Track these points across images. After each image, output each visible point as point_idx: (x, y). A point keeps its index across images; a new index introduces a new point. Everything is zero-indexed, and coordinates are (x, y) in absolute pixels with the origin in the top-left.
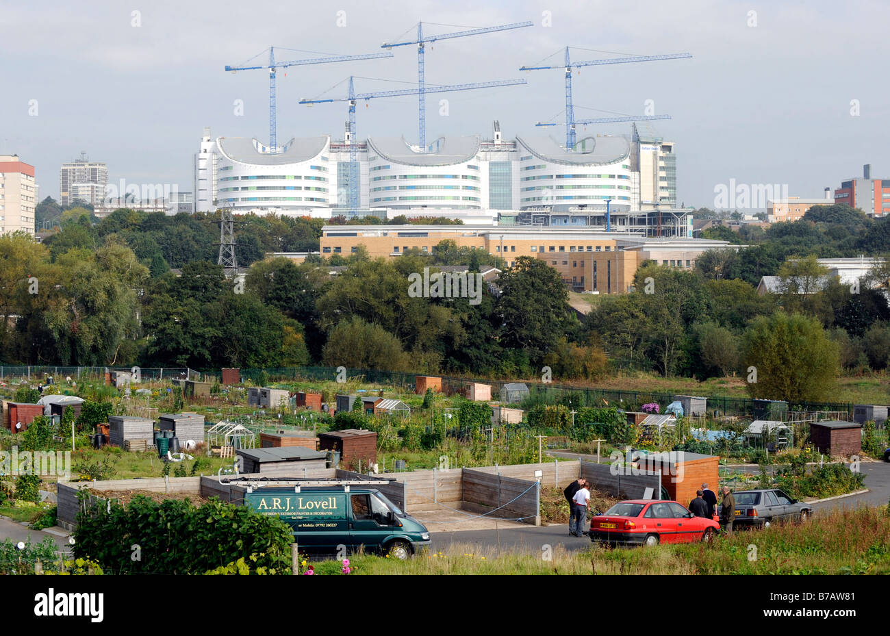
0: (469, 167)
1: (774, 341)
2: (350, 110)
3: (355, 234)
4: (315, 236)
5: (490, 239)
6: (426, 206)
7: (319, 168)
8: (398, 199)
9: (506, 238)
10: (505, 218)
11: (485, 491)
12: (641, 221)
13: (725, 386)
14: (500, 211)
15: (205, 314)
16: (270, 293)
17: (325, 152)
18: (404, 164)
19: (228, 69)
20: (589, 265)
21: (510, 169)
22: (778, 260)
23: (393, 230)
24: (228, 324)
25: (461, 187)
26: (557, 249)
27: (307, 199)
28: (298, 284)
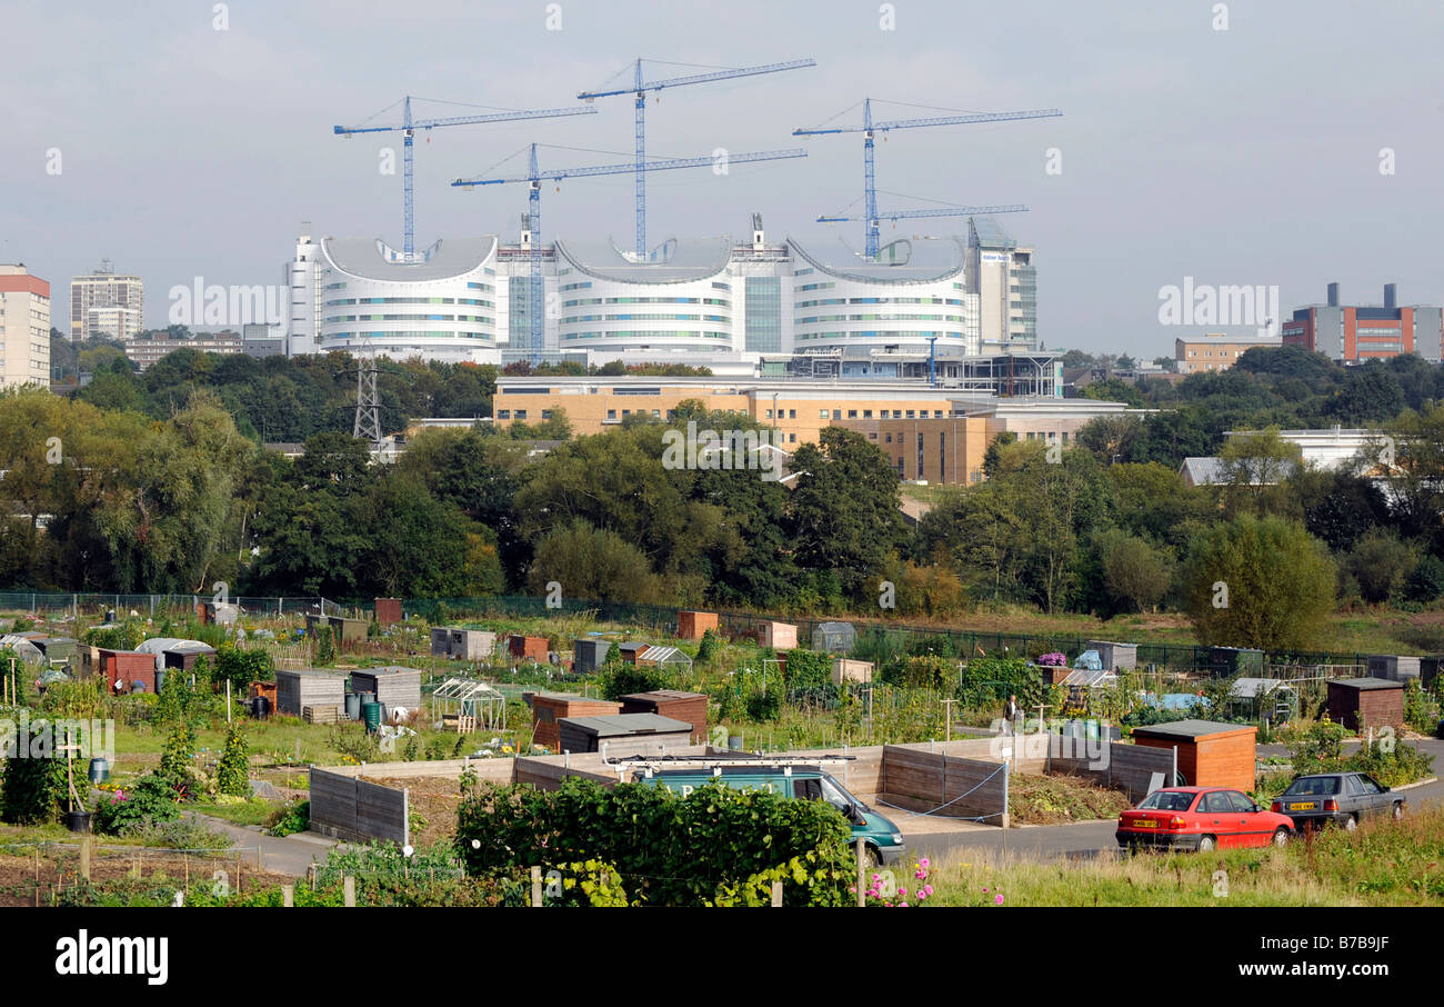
0: (715, 285)
1: (1238, 559)
2: (532, 197)
3: (547, 391)
4: (484, 393)
5: (757, 398)
6: (647, 347)
7: (480, 286)
8: (604, 335)
9: (781, 396)
10: (771, 365)
11: (919, 777)
12: (983, 371)
13: (1142, 627)
14: (765, 355)
15: (347, 515)
16: (441, 482)
17: (490, 261)
18: (614, 280)
19: (339, 130)
20: (911, 441)
21: (779, 289)
22: (1206, 432)
23: (606, 385)
24: (383, 531)
25: (702, 318)
26: (860, 415)
27: (462, 335)
28: (484, 468)
